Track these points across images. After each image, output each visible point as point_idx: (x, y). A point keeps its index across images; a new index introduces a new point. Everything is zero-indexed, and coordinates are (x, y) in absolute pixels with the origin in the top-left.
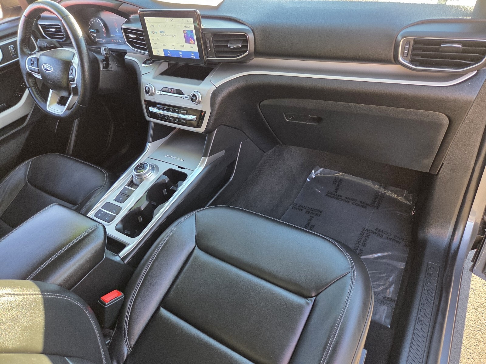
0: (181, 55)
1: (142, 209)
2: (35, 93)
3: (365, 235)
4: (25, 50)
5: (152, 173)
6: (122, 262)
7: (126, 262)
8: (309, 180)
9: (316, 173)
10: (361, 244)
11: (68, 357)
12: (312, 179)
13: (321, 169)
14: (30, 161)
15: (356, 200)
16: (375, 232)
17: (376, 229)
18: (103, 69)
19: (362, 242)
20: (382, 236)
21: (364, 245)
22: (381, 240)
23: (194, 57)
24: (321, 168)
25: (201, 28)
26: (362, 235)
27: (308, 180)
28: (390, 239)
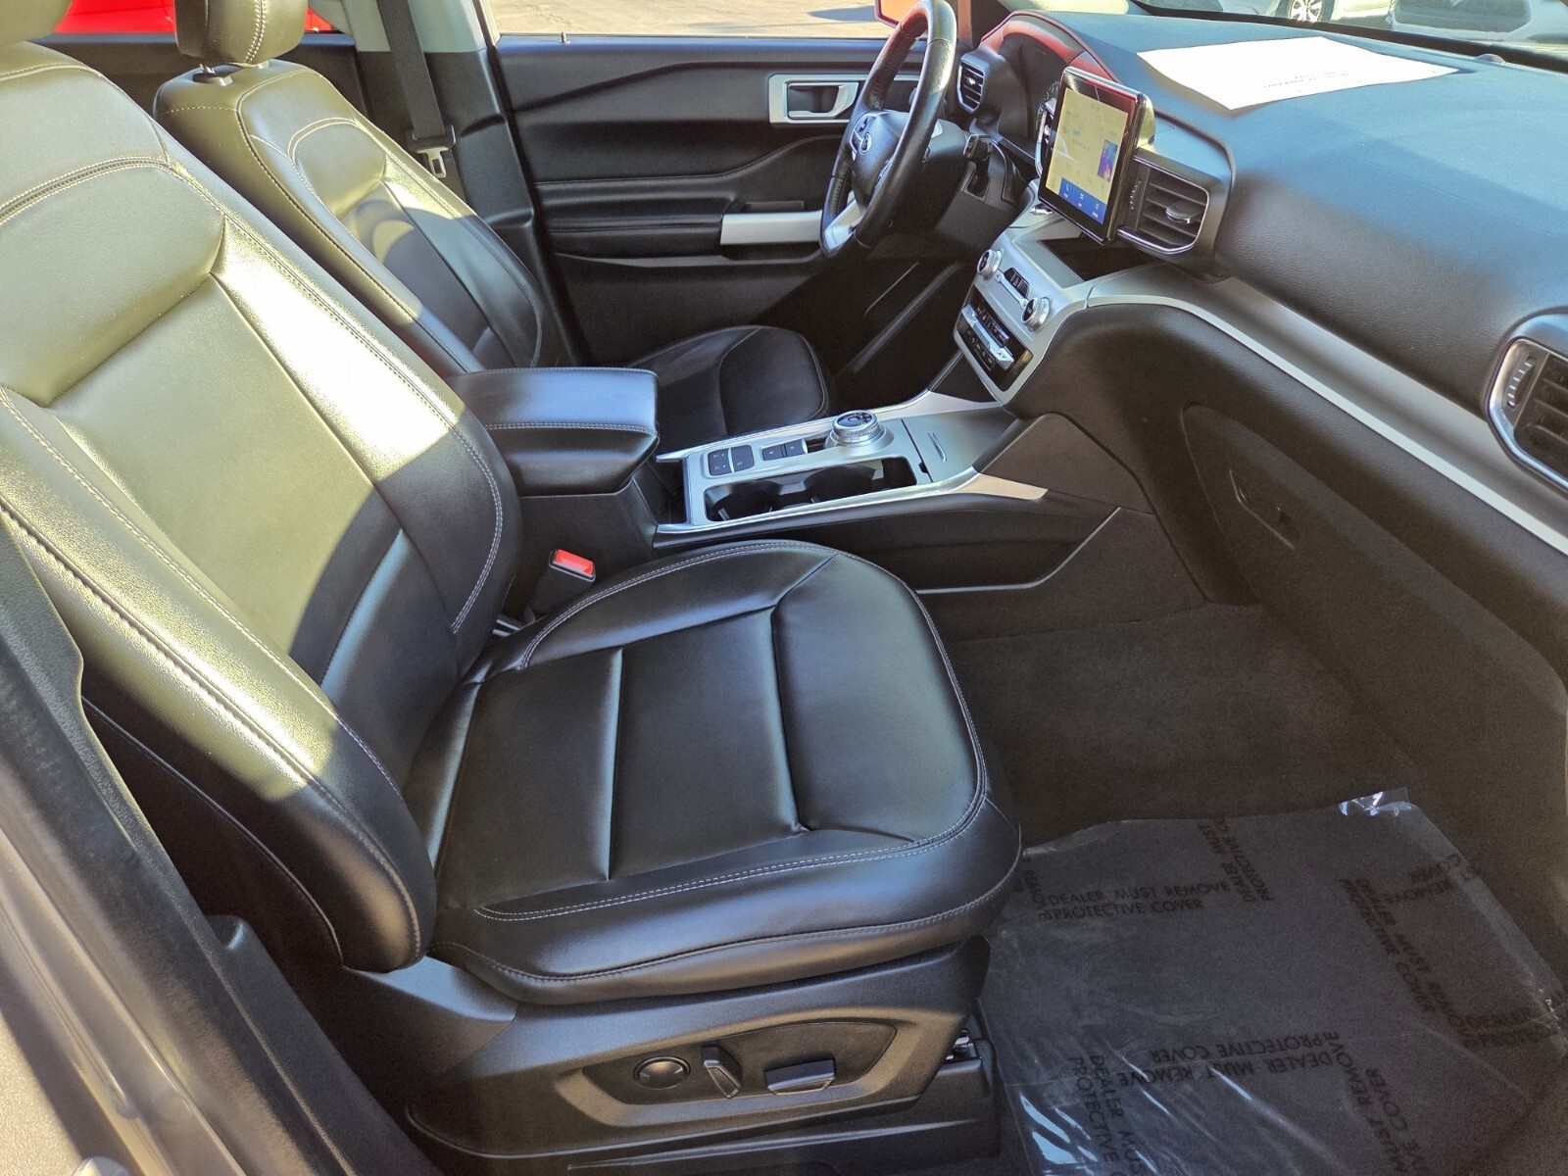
0: (1081, 201)
1: (782, 493)
2: (836, 192)
3: (1316, 1050)
4: (873, 98)
5: (869, 442)
6: (650, 541)
7: (656, 545)
8: (1348, 811)
9: (1385, 808)
10: (1268, 1055)
11: (404, 531)
12: (1359, 816)
13: (1409, 807)
14: (752, 330)
15: (1427, 969)
16: (1356, 1076)
17: (1373, 1073)
18: (966, 191)
19: (1280, 1055)
20: (1363, 1102)
21: (1275, 1066)
22: (1347, 1105)
23: (1097, 216)
24: (1412, 802)
25: (1134, 147)
26: (1305, 1041)
27: (1344, 807)
28: (1383, 1133)
